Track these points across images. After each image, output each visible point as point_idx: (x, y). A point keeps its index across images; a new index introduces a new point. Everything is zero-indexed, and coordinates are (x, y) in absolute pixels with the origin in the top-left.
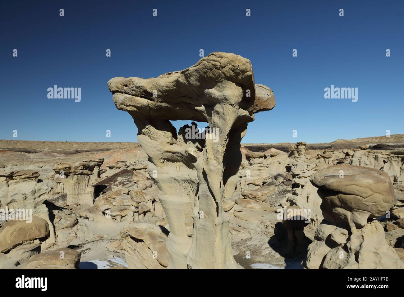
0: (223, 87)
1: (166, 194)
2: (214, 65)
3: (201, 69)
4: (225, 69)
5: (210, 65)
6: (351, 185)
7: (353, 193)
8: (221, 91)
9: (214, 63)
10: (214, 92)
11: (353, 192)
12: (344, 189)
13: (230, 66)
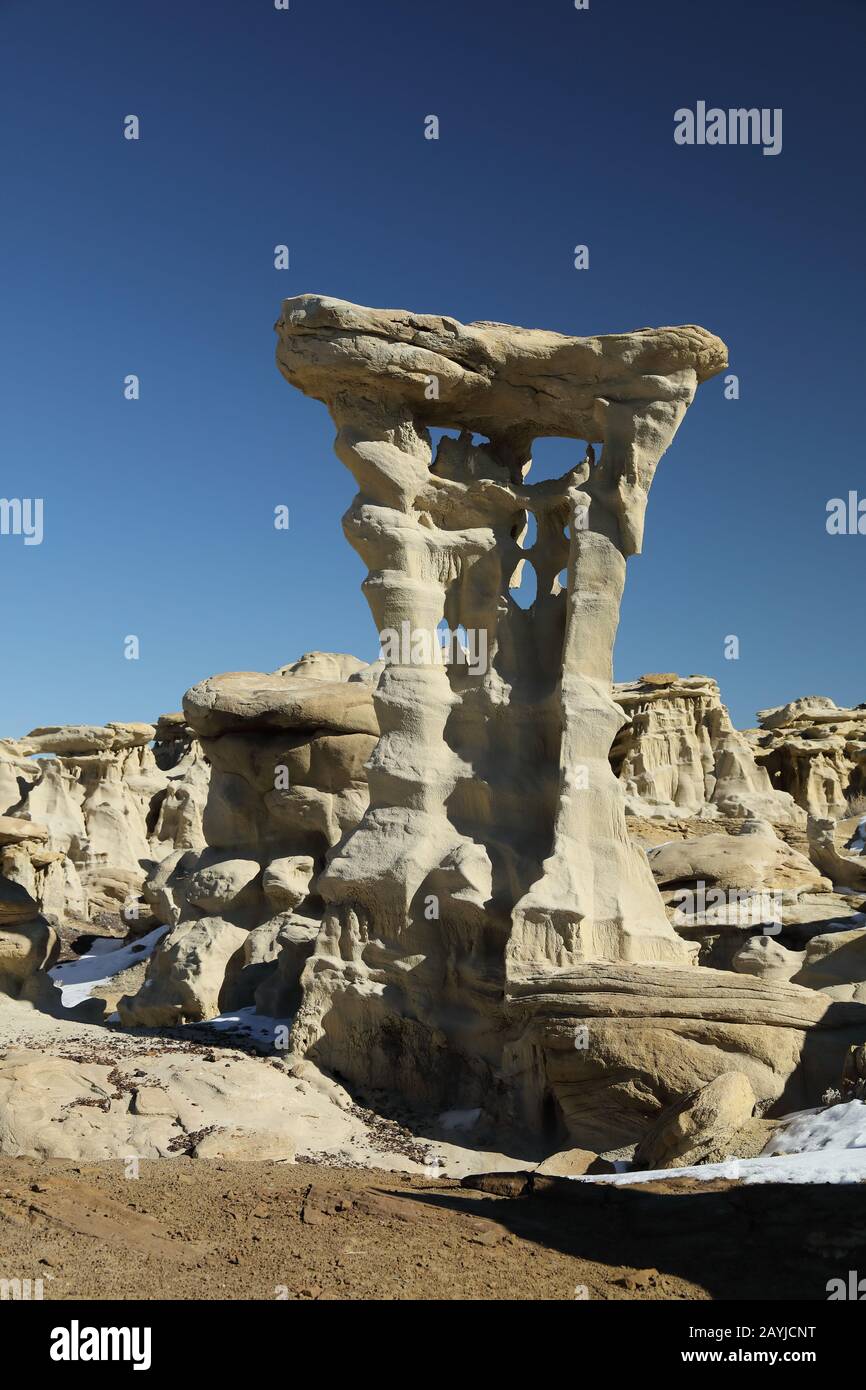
0: (683, 376)
1: (409, 576)
2: (691, 342)
3: (659, 344)
4: (703, 352)
5: (686, 341)
6: (360, 703)
7: (364, 728)
8: (676, 382)
9: (694, 340)
10: (667, 382)
11: (366, 724)
12: (341, 717)
13: (712, 350)
